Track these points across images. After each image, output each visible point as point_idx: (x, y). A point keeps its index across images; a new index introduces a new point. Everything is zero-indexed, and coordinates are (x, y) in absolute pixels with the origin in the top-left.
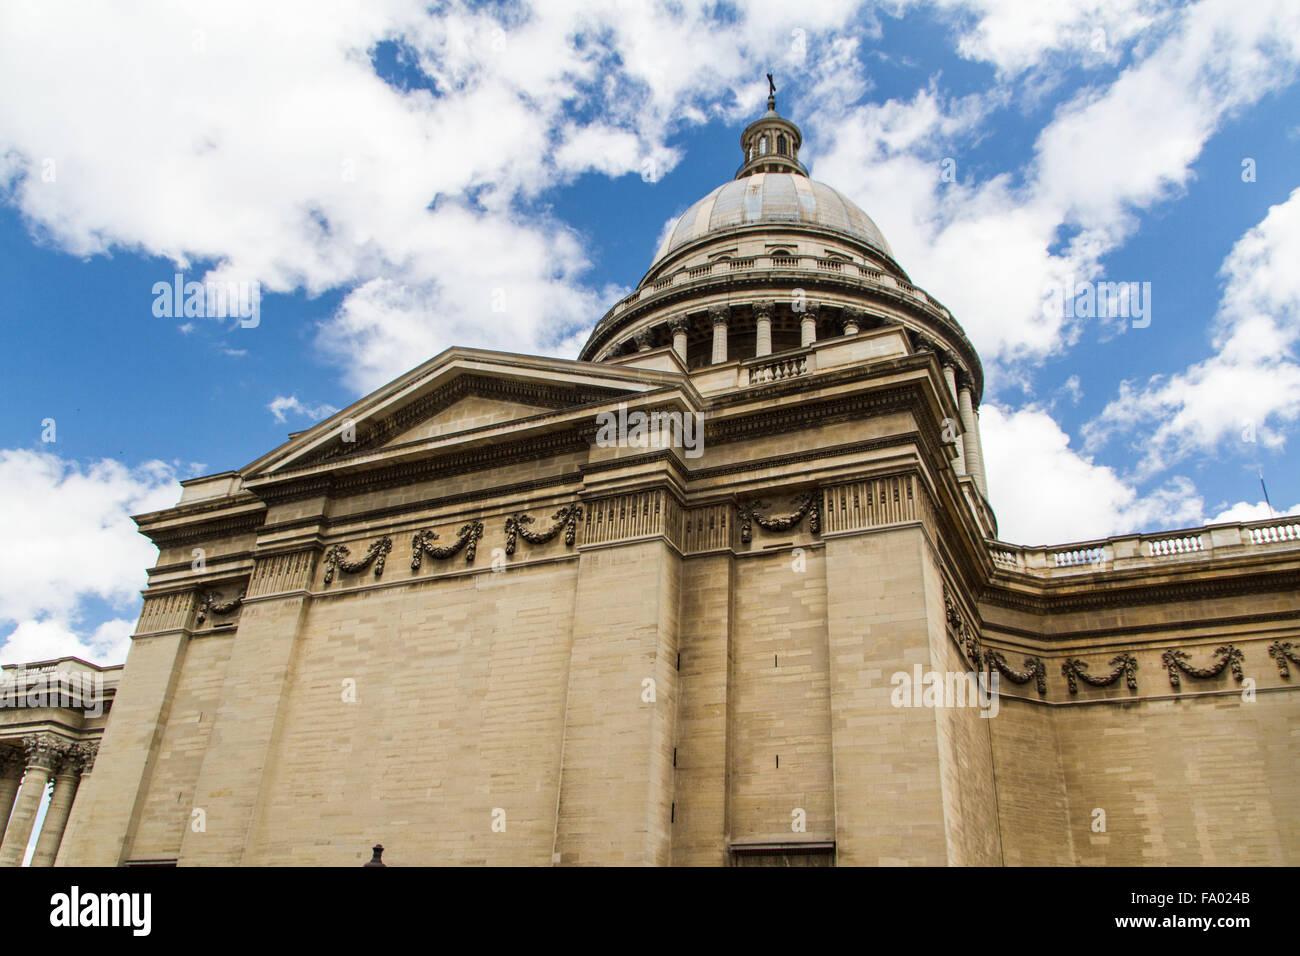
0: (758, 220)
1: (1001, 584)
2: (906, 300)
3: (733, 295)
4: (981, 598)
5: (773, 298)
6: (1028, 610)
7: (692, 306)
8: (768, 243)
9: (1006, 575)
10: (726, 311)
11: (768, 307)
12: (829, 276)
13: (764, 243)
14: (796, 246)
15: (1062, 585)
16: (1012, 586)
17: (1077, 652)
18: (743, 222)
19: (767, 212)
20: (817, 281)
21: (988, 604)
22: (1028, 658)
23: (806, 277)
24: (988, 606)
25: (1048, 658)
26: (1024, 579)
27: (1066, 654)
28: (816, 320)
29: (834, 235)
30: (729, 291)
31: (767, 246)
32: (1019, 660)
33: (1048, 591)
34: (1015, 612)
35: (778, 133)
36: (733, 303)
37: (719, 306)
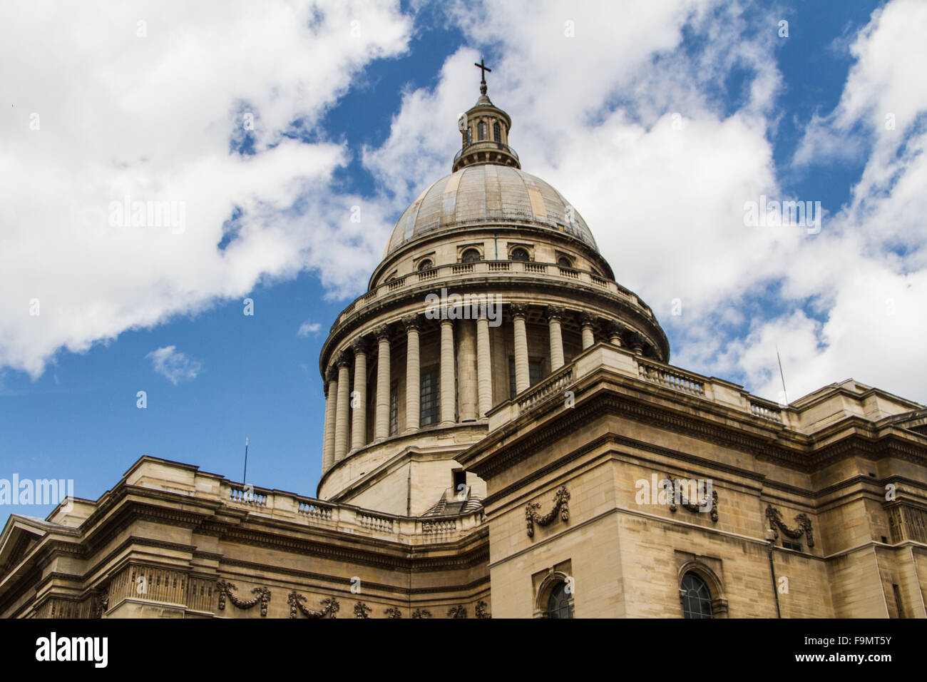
0: (412, 237)
1: (421, 556)
2: (490, 281)
3: (365, 326)
4: (411, 570)
5: (384, 322)
6: (454, 568)
7: (345, 344)
8: (415, 257)
9: (424, 548)
10: (359, 342)
11: (382, 331)
12: (421, 288)
13: (412, 259)
14: (434, 252)
15: (466, 545)
16: (431, 555)
17: (482, 595)
18: (402, 244)
19: (417, 228)
20: (413, 296)
21: (419, 572)
22: (451, 607)
23: (404, 295)
24: (421, 574)
25: (469, 603)
26: (439, 547)
27: (477, 598)
28: (417, 329)
29: (462, 230)
30: (362, 324)
31: (414, 260)
32: (443, 611)
33: (462, 550)
34: (444, 572)
35: (478, 121)
36: (364, 334)
37: (355, 340)
